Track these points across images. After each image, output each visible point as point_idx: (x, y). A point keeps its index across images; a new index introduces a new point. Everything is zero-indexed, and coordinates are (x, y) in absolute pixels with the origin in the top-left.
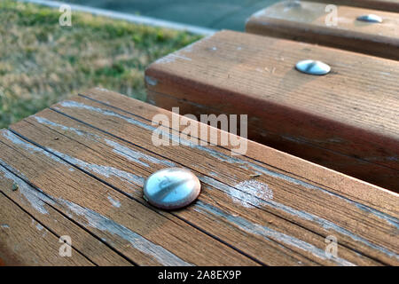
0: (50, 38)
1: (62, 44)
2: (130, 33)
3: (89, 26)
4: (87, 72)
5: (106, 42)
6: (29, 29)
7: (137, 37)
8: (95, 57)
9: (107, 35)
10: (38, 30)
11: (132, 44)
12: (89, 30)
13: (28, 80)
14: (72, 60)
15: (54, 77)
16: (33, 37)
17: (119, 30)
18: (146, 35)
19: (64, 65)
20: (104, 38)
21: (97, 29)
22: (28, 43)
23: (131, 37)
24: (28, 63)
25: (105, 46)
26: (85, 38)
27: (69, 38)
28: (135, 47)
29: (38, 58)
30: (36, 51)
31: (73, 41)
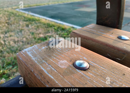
0: (30, 26)
1: (32, 28)
2: (54, 26)
3: (43, 23)
4: (35, 38)
5: (45, 29)
6: (25, 22)
7: (56, 28)
8: (40, 33)
9: (47, 26)
10: (27, 23)
11: (53, 30)
12: (42, 24)
13: (16, 39)
14: (33, 34)
15: (24, 39)
16: (25, 25)
17: (51, 25)
18: (59, 27)
19: (29, 35)
20: (46, 27)
21: (45, 24)
22: (23, 27)
23: (54, 28)
24: (20, 33)
25: (45, 30)
26: (40, 27)
27: (35, 26)
28: (54, 31)
29: (23, 32)
30: (23, 30)
31: (36, 27)
